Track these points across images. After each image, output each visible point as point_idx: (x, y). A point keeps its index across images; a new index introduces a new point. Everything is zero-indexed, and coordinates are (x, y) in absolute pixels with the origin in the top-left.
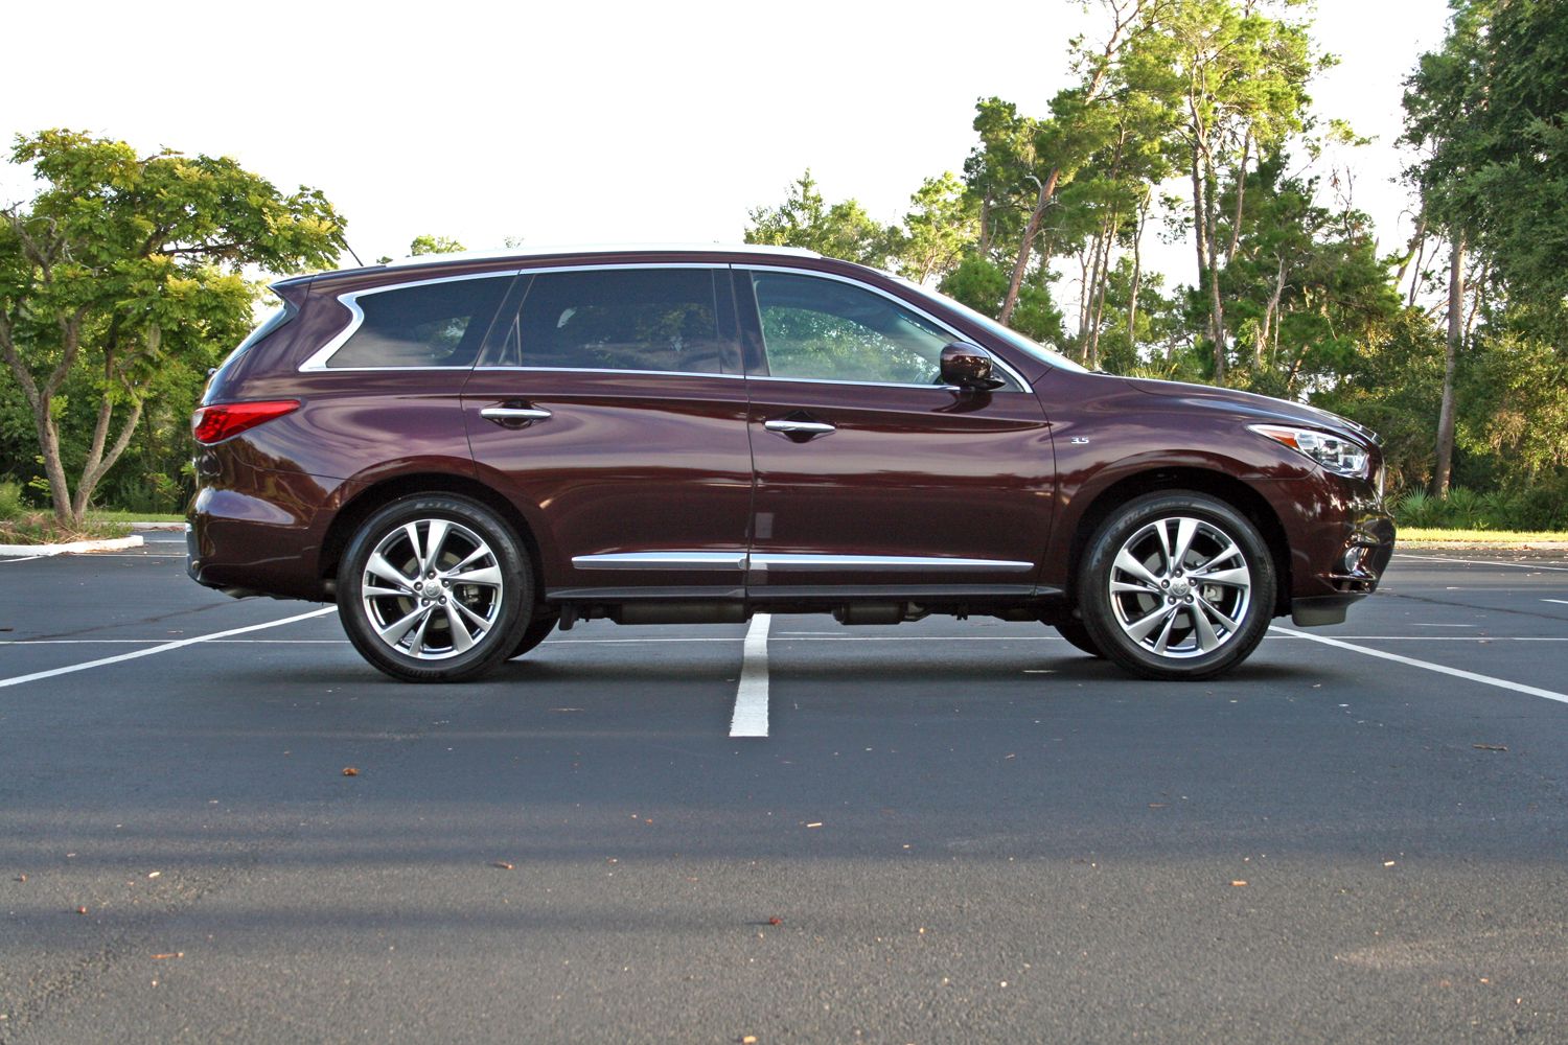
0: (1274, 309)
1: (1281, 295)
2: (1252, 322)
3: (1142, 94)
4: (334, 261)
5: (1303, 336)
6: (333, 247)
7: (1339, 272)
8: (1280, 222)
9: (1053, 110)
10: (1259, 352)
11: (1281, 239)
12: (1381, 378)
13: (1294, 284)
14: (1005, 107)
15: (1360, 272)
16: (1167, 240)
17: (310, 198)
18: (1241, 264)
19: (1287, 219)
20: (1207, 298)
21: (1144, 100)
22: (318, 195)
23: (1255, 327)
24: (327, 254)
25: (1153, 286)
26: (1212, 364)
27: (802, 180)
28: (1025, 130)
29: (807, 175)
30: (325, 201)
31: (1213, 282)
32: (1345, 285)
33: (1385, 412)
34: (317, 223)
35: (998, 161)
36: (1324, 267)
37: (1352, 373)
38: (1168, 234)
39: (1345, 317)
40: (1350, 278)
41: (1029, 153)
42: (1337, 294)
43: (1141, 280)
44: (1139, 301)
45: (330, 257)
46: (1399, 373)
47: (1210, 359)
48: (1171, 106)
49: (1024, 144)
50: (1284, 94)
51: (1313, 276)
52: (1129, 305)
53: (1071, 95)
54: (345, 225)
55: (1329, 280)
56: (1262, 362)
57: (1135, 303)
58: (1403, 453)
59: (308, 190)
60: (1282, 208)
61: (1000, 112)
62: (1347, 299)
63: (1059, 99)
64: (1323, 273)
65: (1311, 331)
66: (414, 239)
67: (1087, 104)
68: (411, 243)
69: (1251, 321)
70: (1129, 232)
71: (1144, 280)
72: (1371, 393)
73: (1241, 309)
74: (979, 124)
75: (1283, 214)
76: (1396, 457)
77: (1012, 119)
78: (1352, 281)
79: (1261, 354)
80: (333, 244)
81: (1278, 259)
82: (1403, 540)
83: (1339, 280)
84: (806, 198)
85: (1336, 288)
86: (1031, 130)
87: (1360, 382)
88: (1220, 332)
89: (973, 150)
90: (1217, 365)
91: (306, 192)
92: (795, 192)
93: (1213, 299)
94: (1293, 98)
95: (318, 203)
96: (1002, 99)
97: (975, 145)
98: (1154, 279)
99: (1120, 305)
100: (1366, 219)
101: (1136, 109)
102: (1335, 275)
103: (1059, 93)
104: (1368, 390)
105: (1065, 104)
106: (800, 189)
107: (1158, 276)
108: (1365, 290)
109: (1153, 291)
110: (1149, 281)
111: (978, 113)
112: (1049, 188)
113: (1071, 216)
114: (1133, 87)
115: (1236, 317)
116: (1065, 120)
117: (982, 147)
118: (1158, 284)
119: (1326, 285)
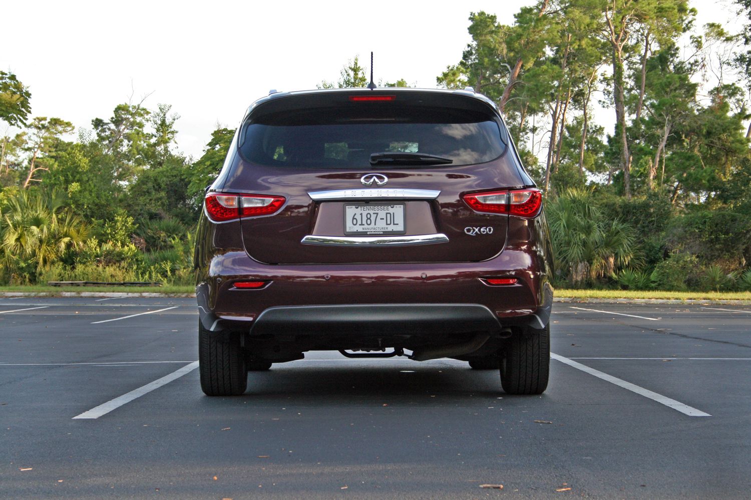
0: (662, 149)
1: (667, 140)
2: (649, 158)
3: (576, 10)
4: (24, 121)
5: (682, 167)
6: (22, 111)
7: (705, 125)
8: (666, 92)
9: (518, 22)
10: (651, 177)
11: (667, 104)
12: (733, 194)
13: (676, 133)
14: (489, 18)
15: (719, 124)
16: (606, 105)
17: (7, 80)
18: (641, 121)
19: (671, 90)
20: (619, 142)
21: (577, 14)
22: (13, 77)
23: (649, 161)
24: (19, 116)
25: (597, 135)
26: (623, 186)
27: (353, 67)
28: (501, 35)
29: (356, 64)
30: (17, 81)
31: (622, 132)
32: (709, 133)
33: (733, 216)
34: (10, 96)
35: (485, 54)
36: (696, 122)
37: (715, 191)
38: (606, 101)
39: (711, 154)
40: (712, 128)
41: (503, 49)
42: (703, 139)
43: (588, 131)
44: (587, 145)
45: (21, 118)
46: (744, 191)
47: (621, 183)
48: (593, 17)
49: (500, 43)
50: (669, 8)
51: (688, 128)
52: (580, 146)
53: (529, 11)
54: (29, 97)
55: (698, 130)
56: (653, 184)
57: (585, 147)
58: (745, 243)
59: (6, 74)
60: (668, 84)
61: (485, 22)
62: (712, 142)
63: (521, 14)
64: (695, 125)
65: (687, 163)
66: (116, 107)
67: (540, 16)
68: (114, 110)
69: (647, 158)
70: (580, 99)
71: (591, 131)
72: (726, 204)
73: (641, 150)
74: (472, 30)
75: (669, 87)
76: (740, 245)
77: (494, 26)
78: (714, 130)
79: (653, 179)
80: (23, 109)
81: (665, 117)
82: (738, 299)
83: (705, 130)
84: (355, 79)
85: (703, 135)
86: (505, 34)
87: (719, 197)
88: (627, 165)
89: (469, 46)
90: (626, 186)
91: (4, 76)
92: (348, 75)
93: (623, 143)
94: (676, 10)
95: (13, 83)
96: (487, 13)
97: (470, 43)
98: (598, 130)
99: (575, 147)
100: (739, 90)
101: (573, 20)
102: (702, 127)
103: (522, 9)
104: (725, 203)
105: (524, 16)
106: (352, 73)
107: (600, 128)
108: (724, 136)
109: (597, 138)
110: (594, 132)
111: (470, 23)
112: (515, 72)
113: (529, 90)
114: (572, 5)
115: (638, 155)
116: (525, 28)
117: (474, 44)
118: (600, 134)
119: (697, 133)
